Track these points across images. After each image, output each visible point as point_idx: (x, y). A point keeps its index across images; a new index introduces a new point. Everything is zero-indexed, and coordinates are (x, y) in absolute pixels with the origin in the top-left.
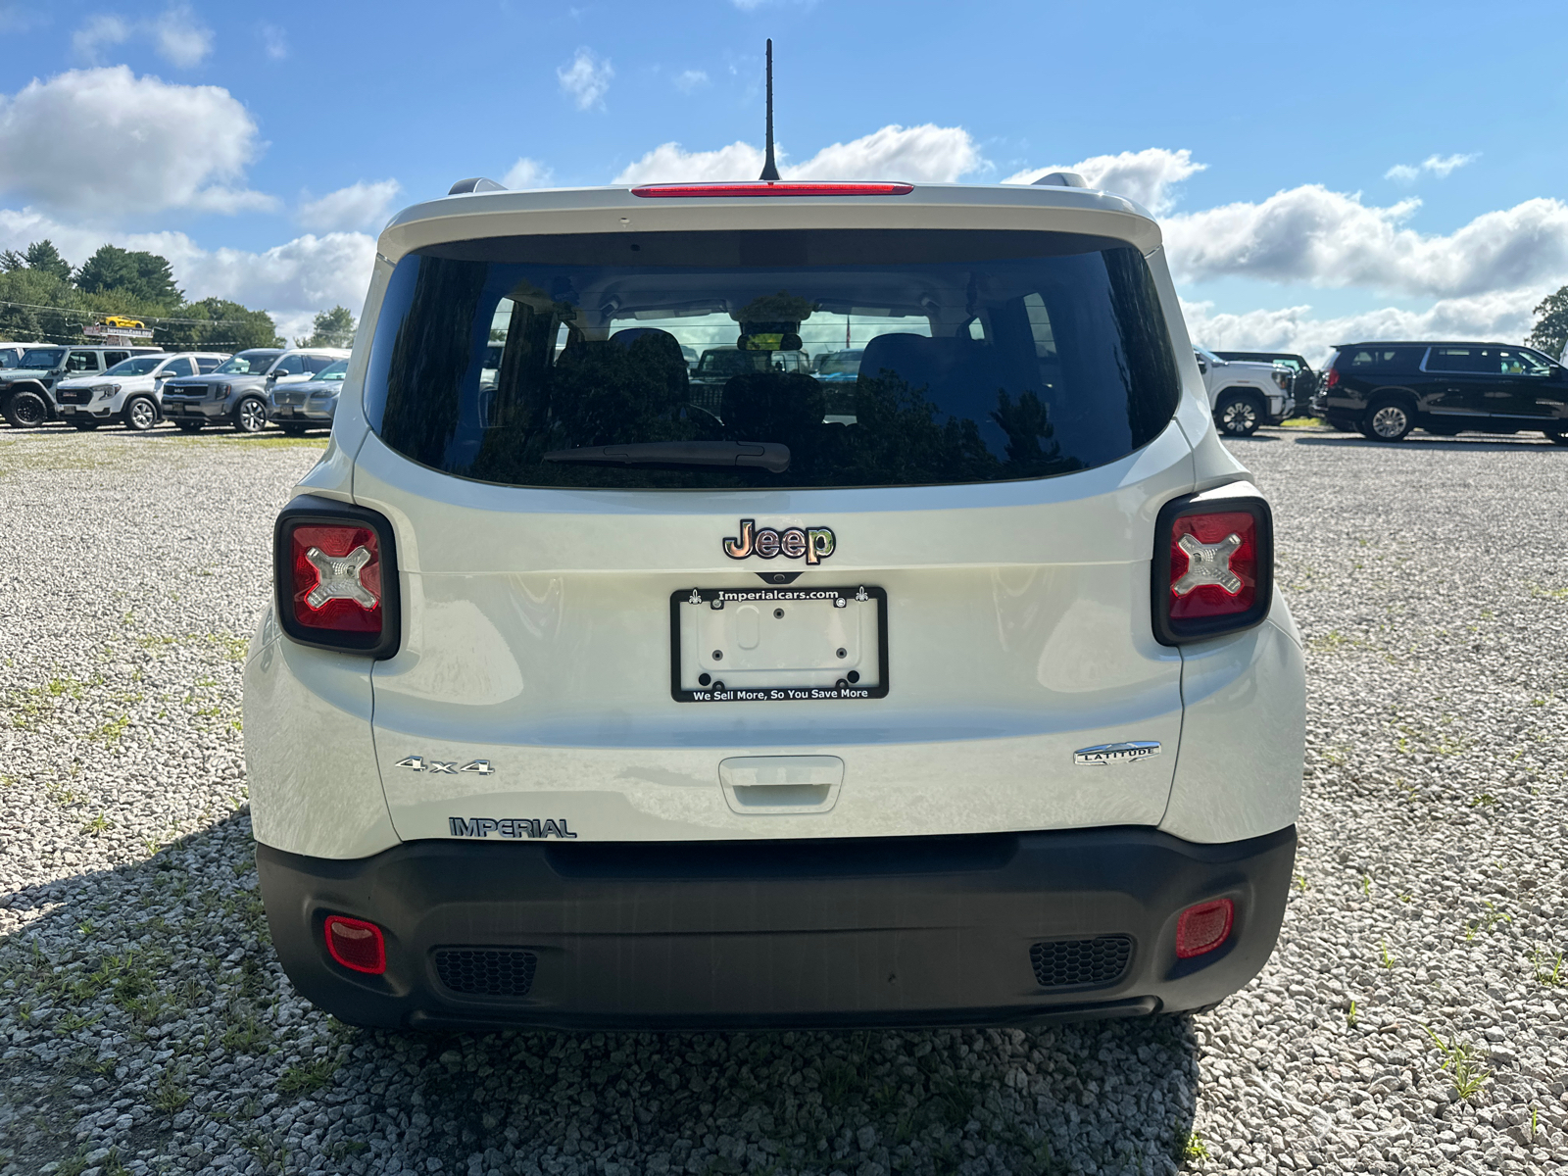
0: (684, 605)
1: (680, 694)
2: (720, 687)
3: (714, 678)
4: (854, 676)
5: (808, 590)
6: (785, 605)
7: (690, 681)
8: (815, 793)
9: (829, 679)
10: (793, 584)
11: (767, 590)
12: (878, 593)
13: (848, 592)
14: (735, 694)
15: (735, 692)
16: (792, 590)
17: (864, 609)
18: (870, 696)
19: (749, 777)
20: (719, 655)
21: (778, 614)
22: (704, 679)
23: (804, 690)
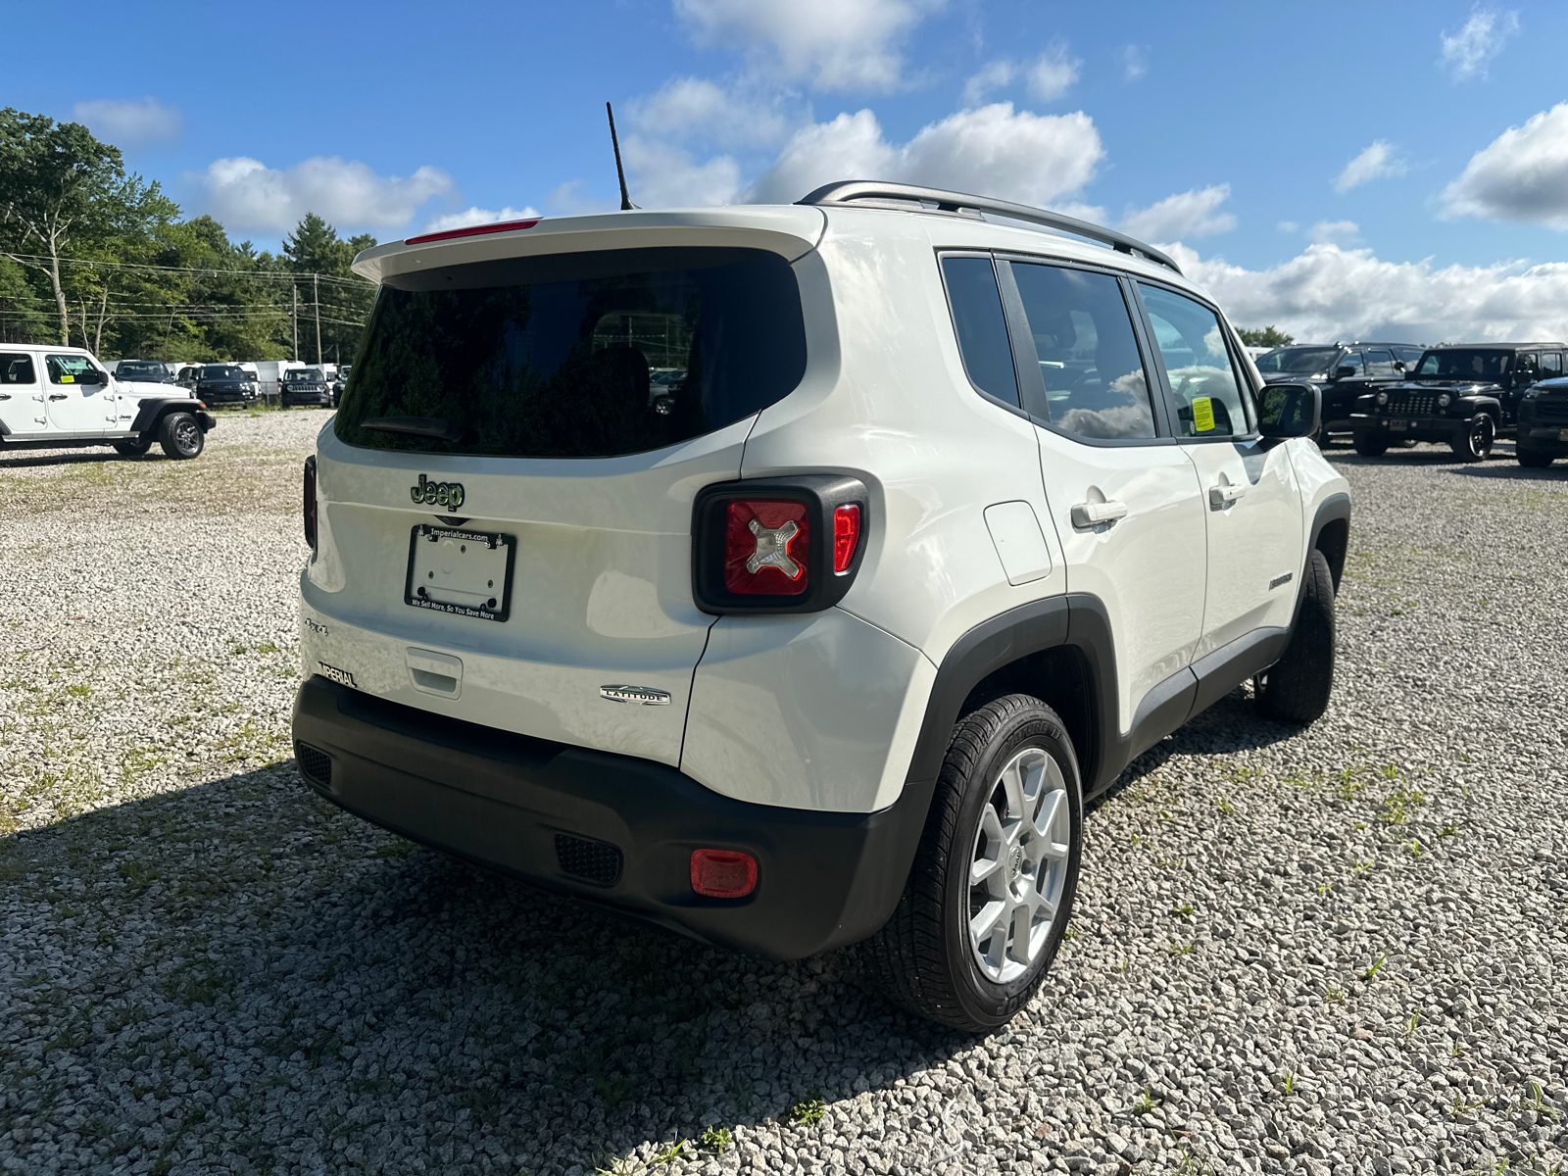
0: (417, 536)
1: (408, 599)
2: (427, 597)
3: (426, 591)
4: (492, 602)
5: (473, 533)
6: (466, 543)
7: (415, 593)
8: (447, 682)
9: (478, 602)
10: (463, 526)
11: (449, 530)
12: (511, 541)
13: (492, 539)
14: (433, 604)
15: (433, 602)
16: (461, 531)
17: (502, 551)
18: (495, 619)
19: (425, 665)
20: (431, 575)
21: (463, 549)
22: (422, 591)
23: (464, 608)
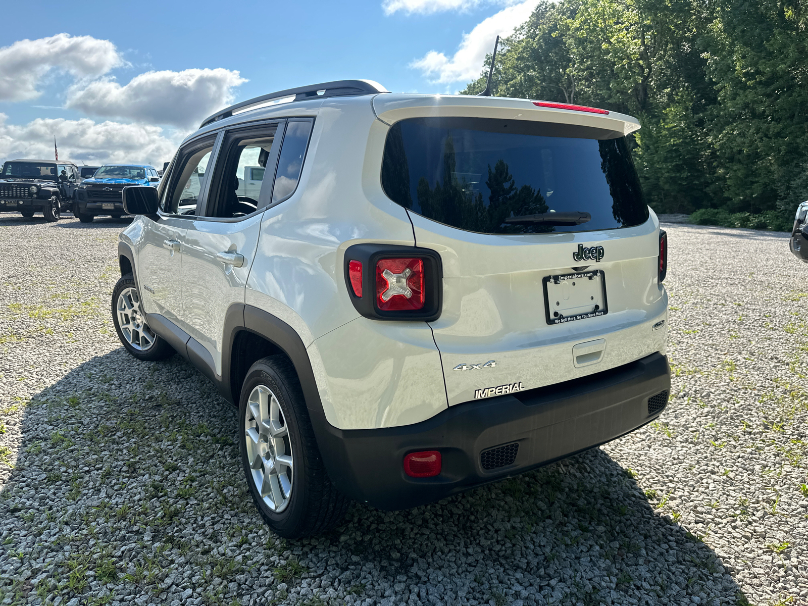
0: (548, 283)
1: (550, 322)
2: (561, 317)
3: (560, 313)
4: (597, 307)
5: (584, 273)
6: (577, 280)
7: (552, 316)
8: (596, 355)
9: (590, 308)
11: (573, 274)
12: (602, 273)
13: (595, 273)
14: (567, 318)
15: (567, 317)
16: (580, 274)
17: (597, 279)
18: (603, 314)
20: (558, 304)
21: (574, 284)
22: (556, 314)
23: (587, 314)
